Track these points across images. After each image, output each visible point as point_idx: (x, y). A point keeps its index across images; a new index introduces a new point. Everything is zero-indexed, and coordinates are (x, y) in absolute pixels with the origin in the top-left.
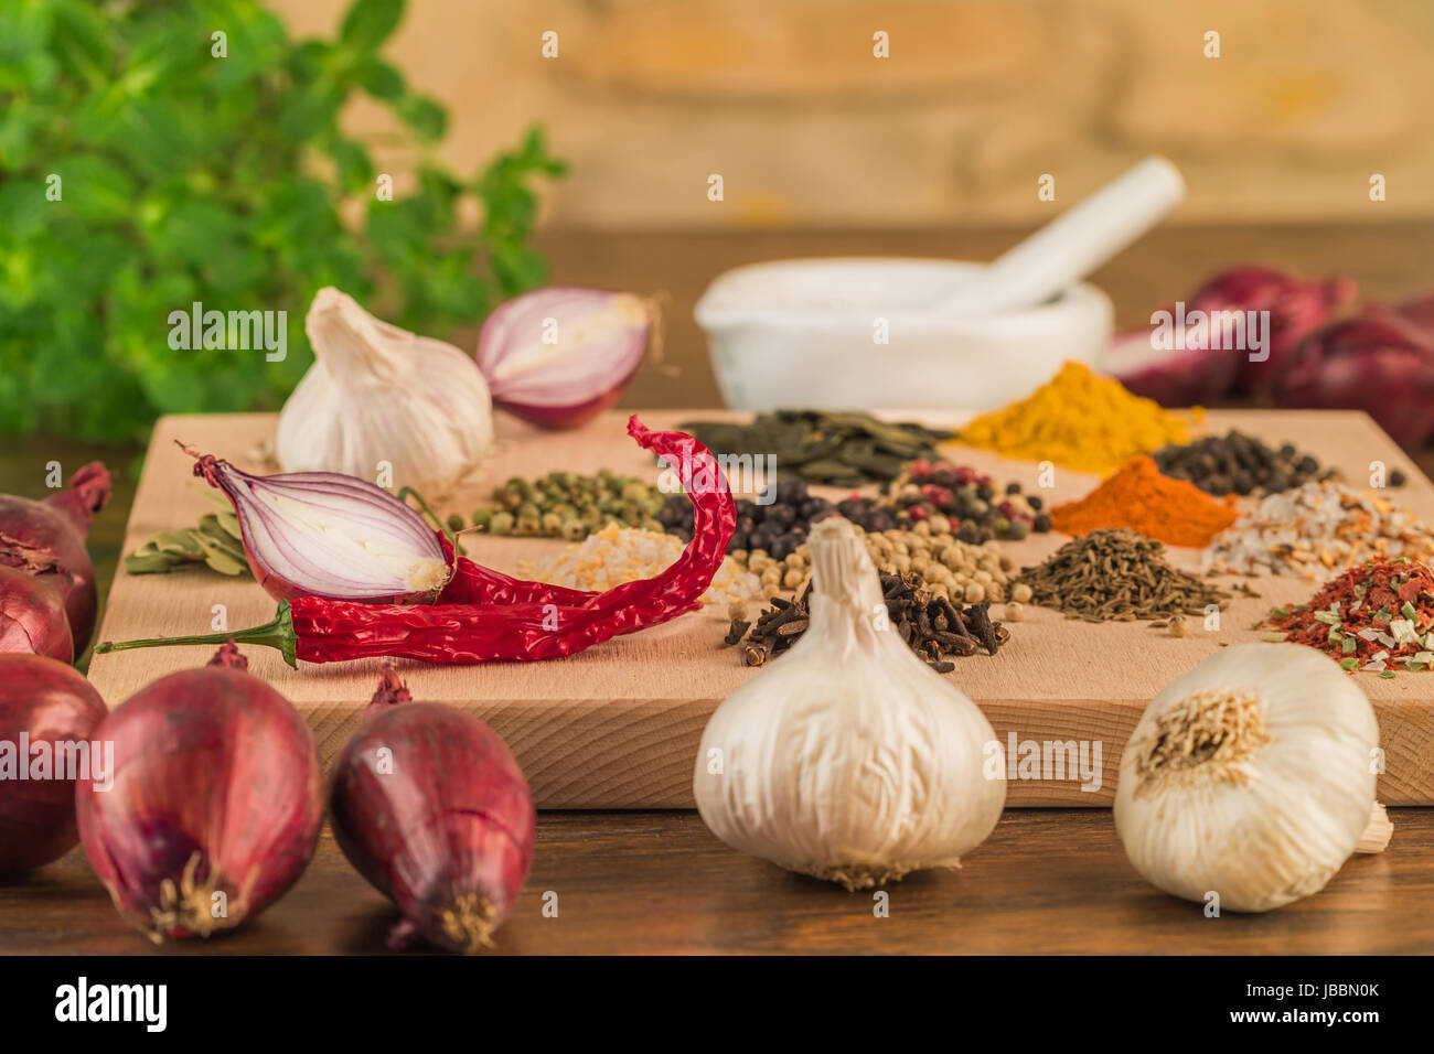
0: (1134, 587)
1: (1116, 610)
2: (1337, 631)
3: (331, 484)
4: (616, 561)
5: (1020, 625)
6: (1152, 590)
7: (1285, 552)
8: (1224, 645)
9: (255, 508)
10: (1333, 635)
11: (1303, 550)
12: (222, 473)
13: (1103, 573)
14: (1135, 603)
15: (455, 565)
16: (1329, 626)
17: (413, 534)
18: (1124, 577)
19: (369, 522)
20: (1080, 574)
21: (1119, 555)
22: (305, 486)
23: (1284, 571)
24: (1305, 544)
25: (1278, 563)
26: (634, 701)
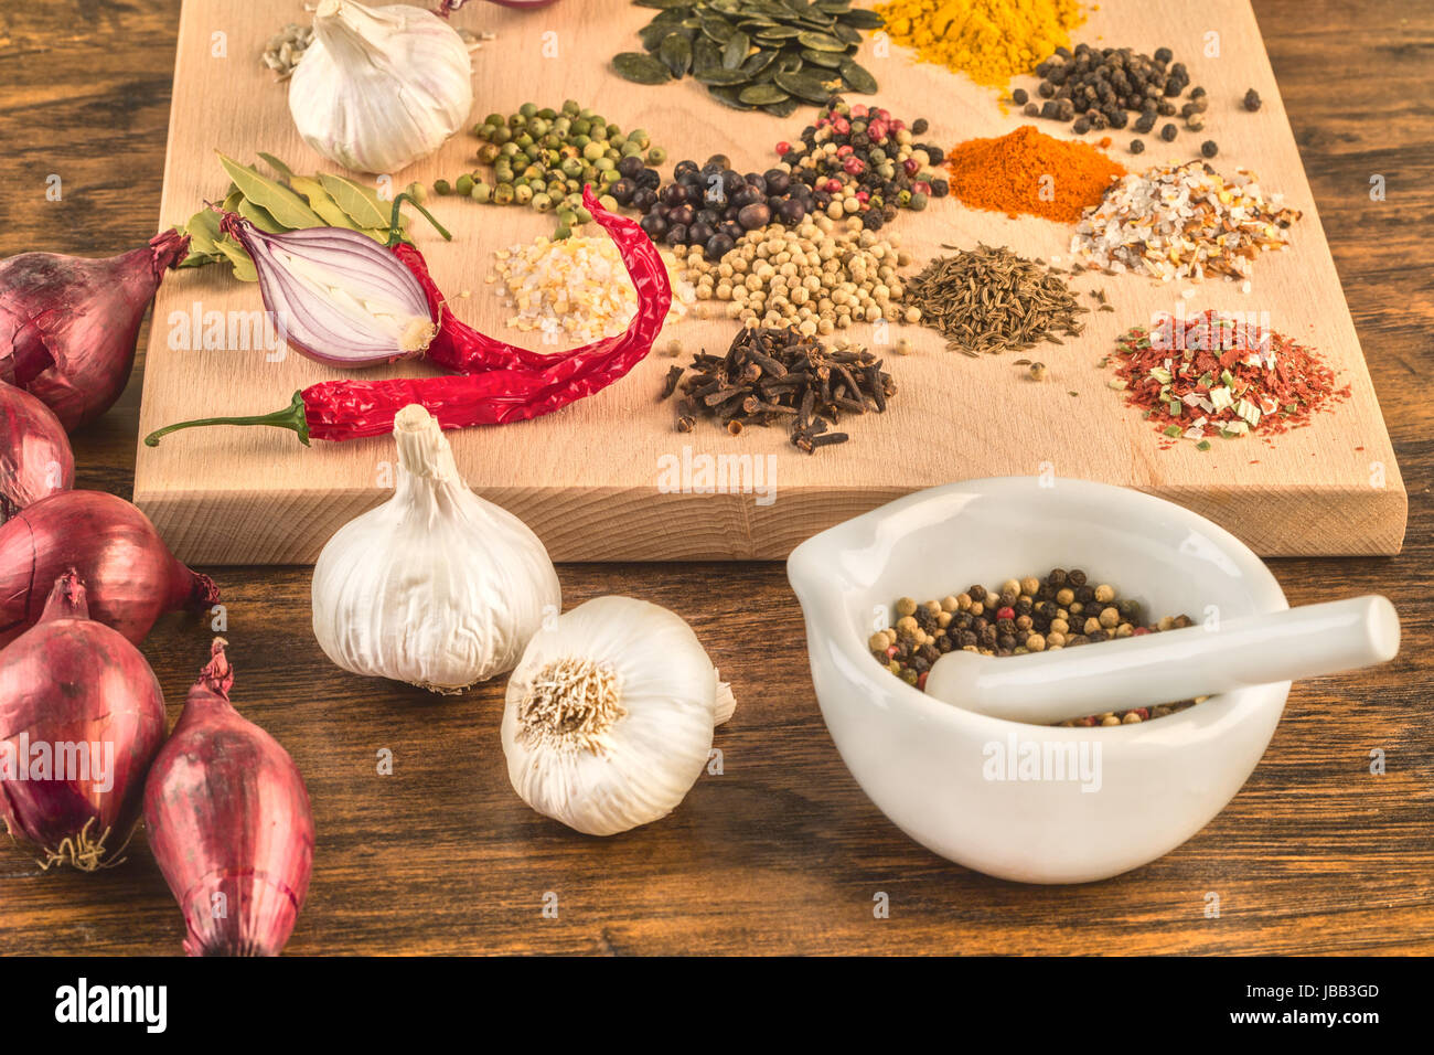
0: (1006, 319)
1: (990, 340)
2: (1167, 392)
3: (336, 239)
4: (574, 283)
5: (908, 358)
6: (1021, 319)
7: (1140, 248)
8: (1075, 395)
9: (273, 269)
10: (1163, 397)
11: (1154, 249)
12: (244, 233)
13: (980, 302)
14: (1005, 334)
15: (439, 324)
16: (1160, 385)
17: (404, 290)
18: (998, 310)
19: (366, 278)
20: (962, 301)
21: (995, 285)
22: (314, 243)
23: (1138, 268)
24: (1157, 243)
25: (1134, 259)
26: (585, 488)
